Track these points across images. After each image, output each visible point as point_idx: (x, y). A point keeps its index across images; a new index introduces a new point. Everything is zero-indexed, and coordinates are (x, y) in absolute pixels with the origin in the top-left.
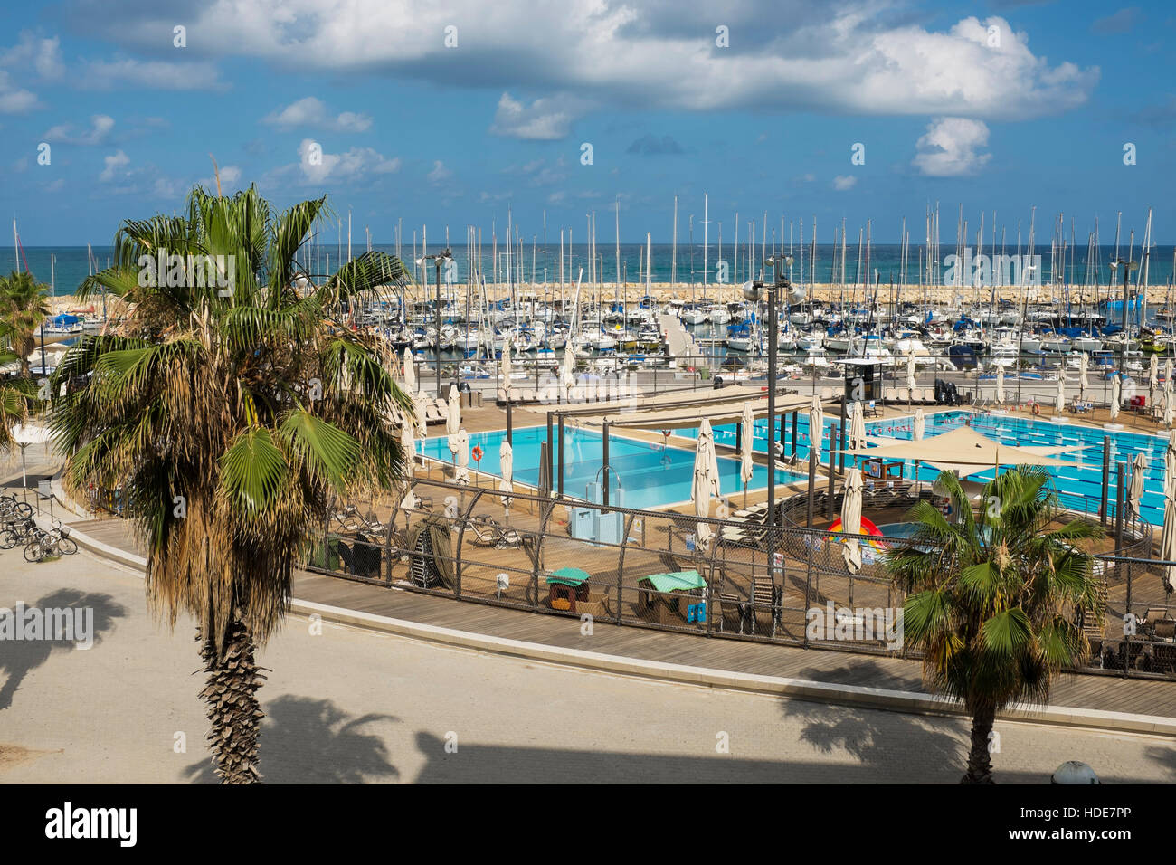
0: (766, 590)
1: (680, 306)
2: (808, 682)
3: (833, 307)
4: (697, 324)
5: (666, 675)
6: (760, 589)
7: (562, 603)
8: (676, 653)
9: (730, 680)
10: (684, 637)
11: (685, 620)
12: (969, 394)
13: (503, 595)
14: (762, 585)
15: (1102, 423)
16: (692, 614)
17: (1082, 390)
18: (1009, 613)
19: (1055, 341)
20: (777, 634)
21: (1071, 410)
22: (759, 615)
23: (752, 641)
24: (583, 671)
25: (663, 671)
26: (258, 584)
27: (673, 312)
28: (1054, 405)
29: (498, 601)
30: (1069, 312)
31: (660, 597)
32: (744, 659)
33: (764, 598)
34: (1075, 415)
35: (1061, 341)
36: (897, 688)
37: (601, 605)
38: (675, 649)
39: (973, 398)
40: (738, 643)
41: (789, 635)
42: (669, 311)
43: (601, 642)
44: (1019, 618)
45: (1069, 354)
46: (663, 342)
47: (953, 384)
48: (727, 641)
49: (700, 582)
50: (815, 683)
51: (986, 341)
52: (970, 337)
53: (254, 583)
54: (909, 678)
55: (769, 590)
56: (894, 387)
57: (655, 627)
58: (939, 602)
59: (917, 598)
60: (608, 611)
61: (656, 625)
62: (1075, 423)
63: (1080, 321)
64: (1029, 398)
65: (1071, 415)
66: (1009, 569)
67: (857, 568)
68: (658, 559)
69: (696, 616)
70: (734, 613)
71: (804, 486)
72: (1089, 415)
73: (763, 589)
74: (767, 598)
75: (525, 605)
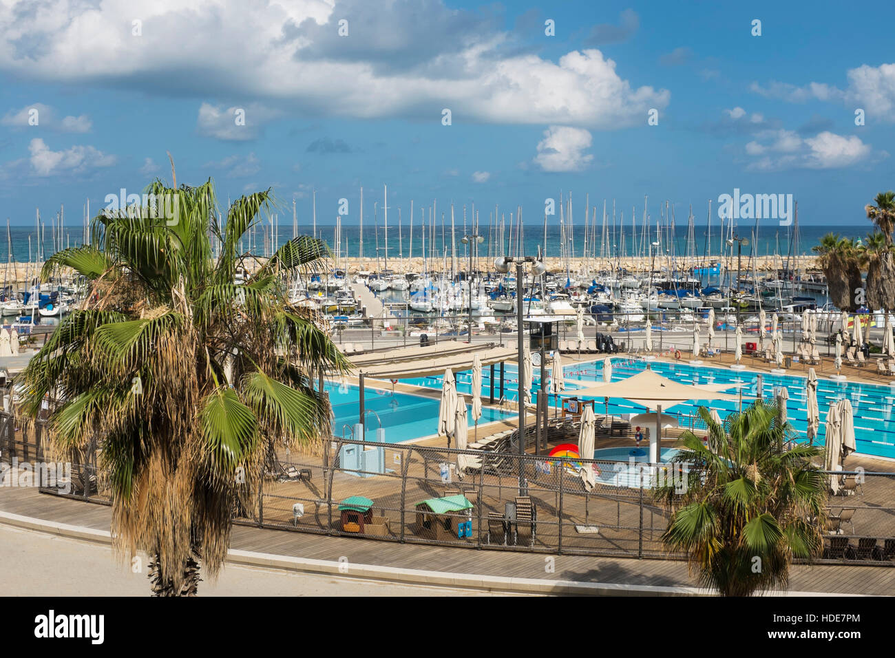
0: (526, 508)
1: (366, 276)
2: (571, 582)
3: (489, 276)
4: (383, 291)
5: (452, 583)
6: (521, 508)
7: (352, 527)
8: (458, 563)
9: (507, 584)
10: (458, 551)
11: (456, 536)
12: (623, 344)
13: (298, 522)
14: (523, 504)
15: (729, 364)
16: (461, 531)
17: (710, 339)
18: (761, 519)
19: (667, 300)
20: (535, 544)
21: (704, 355)
22: (520, 529)
23: (515, 551)
24: (378, 583)
25: (451, 580)
26: (211, 525)
27: (361, 281)
28: (690, 351)
29: (293, 527)
30: (673, 277)
31: (436, 518)
32: (513, 566)
33: (525, 515)
34: (707, 359)
35: (671, 300)
36: (640, 583)
37: (386, 527)
38: (455, 561)
39: (626, 347)
40: (504, 553)
41: (543, 544)
42: (357, 281)
43: (392, 558)
44: (771, 522)
45: (682, 310)
46: (359, 306)
47: (610, 336)
48: (495, 552)
49: (467, 504)
50: (576, 583)
51: (616, 301)
52: (602, 299)
53: (207, 524)
54: (649, 575)
55: (529, 508)
56: (564, 339)
57: (433, 543)
58: (705, 512)
59: (686, 510)
60: (390, 532)
61: (434, 542)
62: (708, 365)
63: (683, 284)
64: (671, 346)
65: (703, 358)
66: (762, 484)
67: (592, 487)
68: (417, 486)
69: (464, 532)
70: (499, 528)
71: (514, 421)
72: (716, 358)
73: (524, 508)
74: (527, 515)
75: (319, 530)
